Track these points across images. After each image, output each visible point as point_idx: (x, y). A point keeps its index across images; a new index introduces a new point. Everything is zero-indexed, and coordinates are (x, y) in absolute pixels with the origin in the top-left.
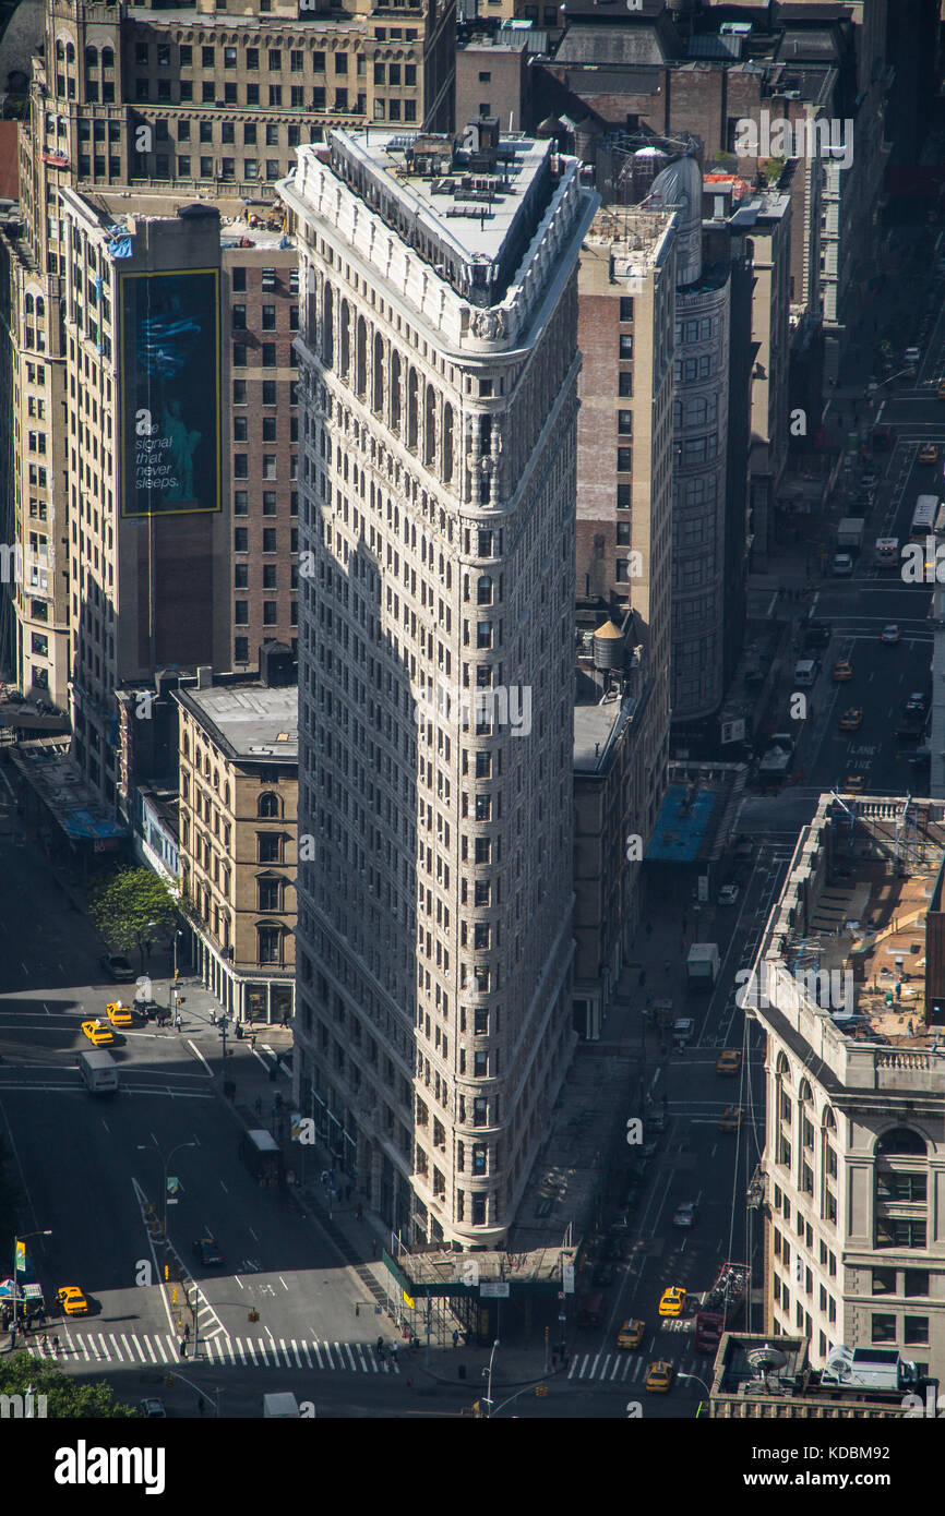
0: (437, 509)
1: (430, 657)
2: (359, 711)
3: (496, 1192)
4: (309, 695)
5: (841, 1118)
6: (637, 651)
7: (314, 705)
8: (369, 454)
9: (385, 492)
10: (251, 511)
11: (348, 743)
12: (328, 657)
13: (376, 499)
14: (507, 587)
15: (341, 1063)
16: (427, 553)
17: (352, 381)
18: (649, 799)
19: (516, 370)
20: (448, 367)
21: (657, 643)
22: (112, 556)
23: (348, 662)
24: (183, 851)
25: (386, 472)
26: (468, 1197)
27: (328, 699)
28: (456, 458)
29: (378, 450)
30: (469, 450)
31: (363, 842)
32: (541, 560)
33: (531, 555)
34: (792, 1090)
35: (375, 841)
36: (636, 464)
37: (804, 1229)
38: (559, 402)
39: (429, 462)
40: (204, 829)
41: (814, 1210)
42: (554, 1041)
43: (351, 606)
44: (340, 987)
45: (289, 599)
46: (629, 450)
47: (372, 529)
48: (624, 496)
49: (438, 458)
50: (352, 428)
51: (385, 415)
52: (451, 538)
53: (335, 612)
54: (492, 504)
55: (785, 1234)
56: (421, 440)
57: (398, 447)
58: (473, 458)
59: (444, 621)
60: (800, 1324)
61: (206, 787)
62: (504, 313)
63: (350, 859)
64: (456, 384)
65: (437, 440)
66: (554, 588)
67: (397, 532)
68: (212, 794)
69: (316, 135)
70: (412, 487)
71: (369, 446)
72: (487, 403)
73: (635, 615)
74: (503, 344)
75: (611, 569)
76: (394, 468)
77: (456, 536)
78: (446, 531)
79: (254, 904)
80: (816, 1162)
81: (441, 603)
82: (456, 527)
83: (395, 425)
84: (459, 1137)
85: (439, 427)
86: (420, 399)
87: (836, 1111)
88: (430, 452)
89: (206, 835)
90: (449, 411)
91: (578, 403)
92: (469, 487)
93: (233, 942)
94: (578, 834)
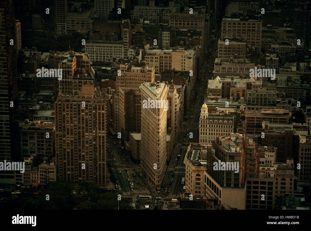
0: (154, 117)
1: (154, 130)
3: (160, 180)
4: (142, 134)
5: (193, 173)
11: (145, 138)
12: (144, 131)
14: (161, 124)
15: (145, 168)
16: (153, 121)
18: (173, 144)
23: (146, 131)
24: (130, 149)
26: (157, 180)
27: (144, 134)
28: (156, 112)
31: (147, 148)
34: (188, 170)
41: (190, 182)
42: (165, 166)
44: (145, 161)
49: (154, 112)
50: (146, 109)
53: (145, 126)
54: (159, 116)
57: (150, 111)
58: (158, 112)
61: (132, 143)
69: (142, 83)
70: (152, 115)
71: (148, 111)
77: (156, 119)
79: (137, 153)
80: (190, 177)
81: (155, 126)
84: (156, 175)
89: (132, 147)
92: (157, 115)
94: (167, 147)
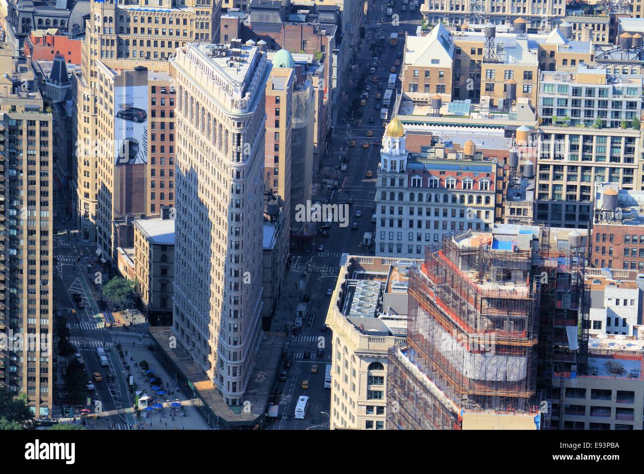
0: (223, 163)
1: (220, 210)
2: (195, 228)
3: (240, 382)
4: (178, 223)
5: (357, 358)
6: (281, 209)
7: (180, 226)
8: (200, 145)
9: (205, 158)
10: (156, 163)
11: (192, 238)
12: (185, 211)
13: (202, 160)
14: (245, 188)
15: (188, 341)
16: (219, 177)
17: (194, 122)
18: (283, 256)
19: (248, 119)
20: (227, 118)
21: (286, 207)
22: (112, 178)
24: (135, 273)
25: (205, 151)
26: (231, 384)
27: (185, 224)
28: (229, 147)
29: (203, 144)
30: (234, 145)
32: (255, 180)
33: (252, 178)
34: (341, 349)
35: (201, 270)
36: (280, 149)
37: (345, 394)
38: (260, 129)
39: (220, 149)
40: (142, 265)
41: (347, 387)
42: (257, 334)
43: (193, 195)
44: (189, 316)
45: (169, 192)
46: (278, 145)
47: (201, 170)
48: (276, 159)
49: (223, 147)
50: (194, 137)
51: (205, 133)
52: (227, 173)
53: (188, 196)
54: (241, 161)
55: (338, 396)
56: (217, 141)
57: (209, 143)
58: (235, 147)
59: (225, 199)
60: (342, 423)
61: (143, 252)
62: (245, 101)
63: (192, 275)
64: (230, 123)
65: (223, 141)
66: (258, 189)
67: (209, 171)
68: (145, 254)
70: (214, 156)
71: (200, 143)
72: (240, 130)
73: (280, 198)
74: (245, 111)
75: (272, 183)
76: (208, 150)
77: (229, 172)
78: (225, 170)
79: (159, 290)
80: (349, 373)
81: (224, 193)
82: (229, 169)
83: (208, 136)
84: (228, 365)
85: (224, 137)
86: (217, 128)
87: (356, 357)
88: (221, 144)
89: (143, 268)
90: (227, 131)
91: (265, 130)
92: (233, 156)
93: (152, 301)
94: (264, 268)
